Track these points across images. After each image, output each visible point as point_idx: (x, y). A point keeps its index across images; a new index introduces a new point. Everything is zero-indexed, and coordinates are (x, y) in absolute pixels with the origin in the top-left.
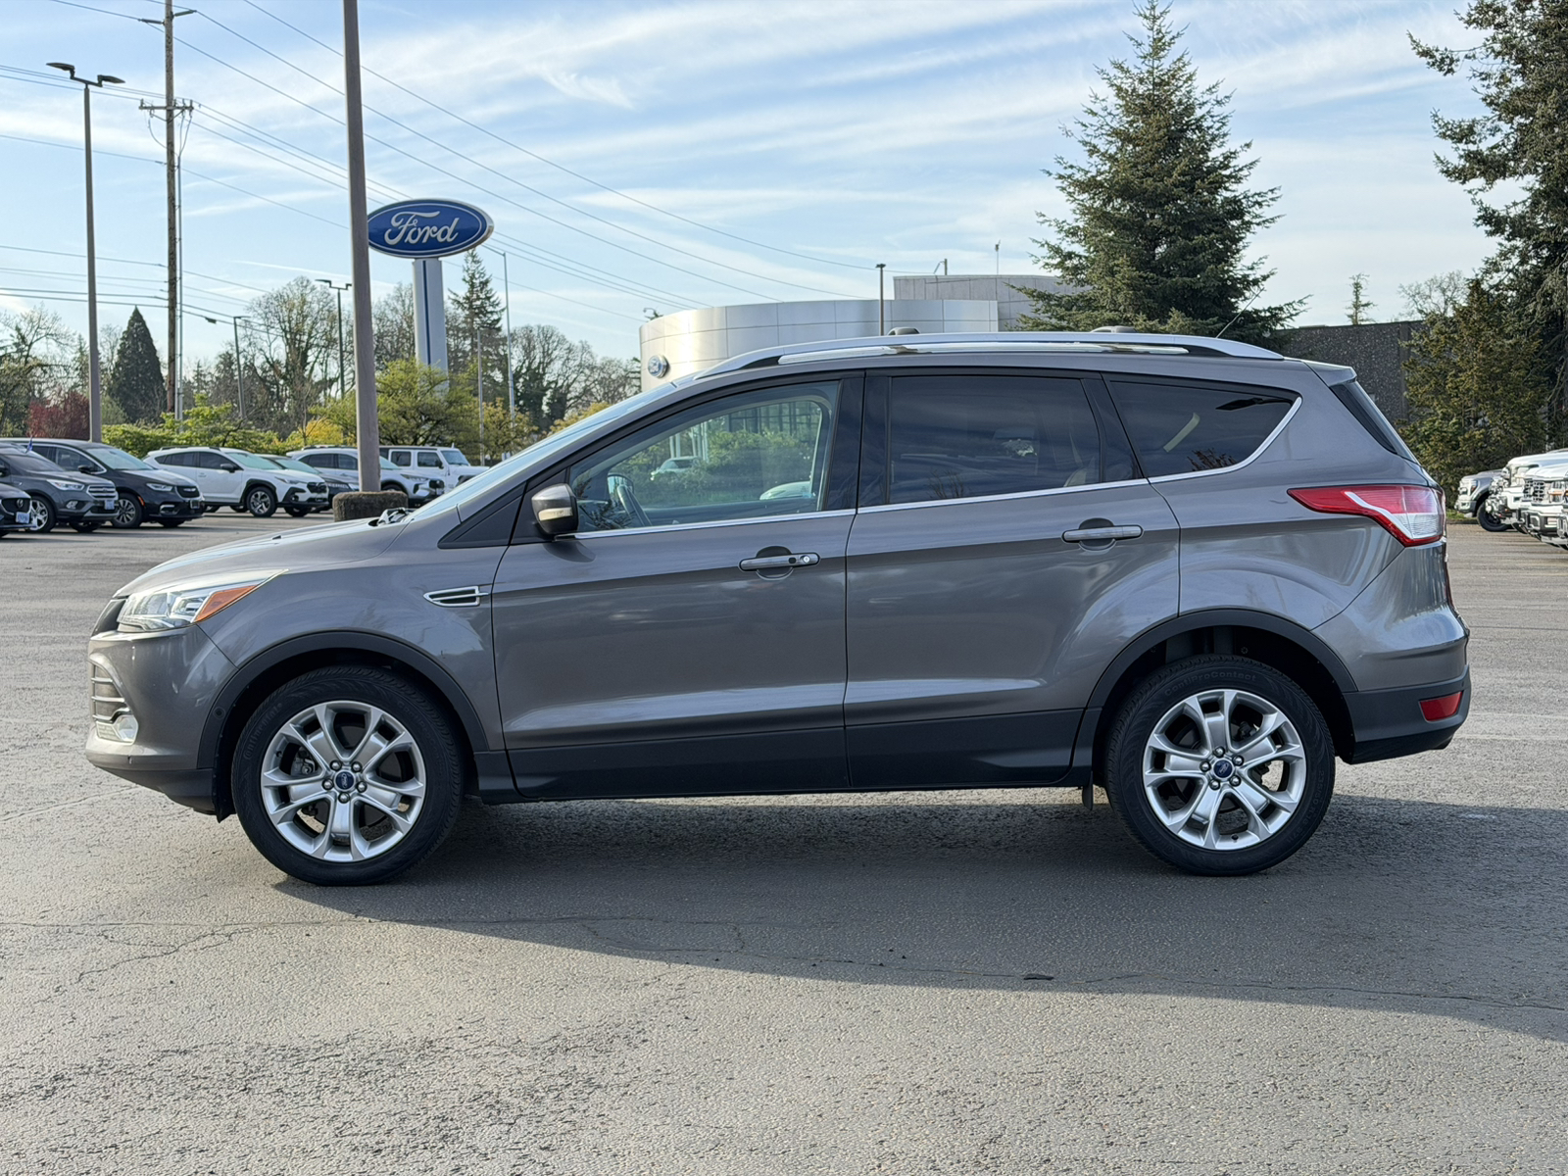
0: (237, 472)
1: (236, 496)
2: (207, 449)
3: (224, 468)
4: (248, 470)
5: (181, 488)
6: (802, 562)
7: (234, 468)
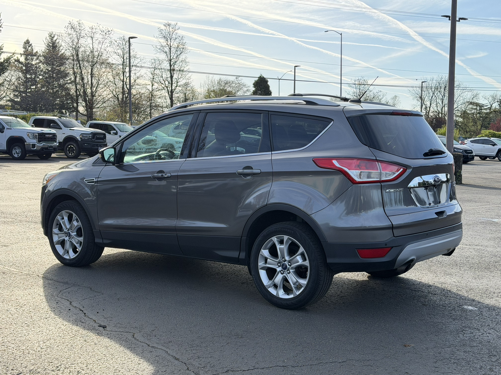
0: (495, 146)
1: (494, 154)
2: (486, 138)
3: (491, 145)
4: (499, 145)
5: (466, 151)
6: (165, 176)
7: (494, 145)
